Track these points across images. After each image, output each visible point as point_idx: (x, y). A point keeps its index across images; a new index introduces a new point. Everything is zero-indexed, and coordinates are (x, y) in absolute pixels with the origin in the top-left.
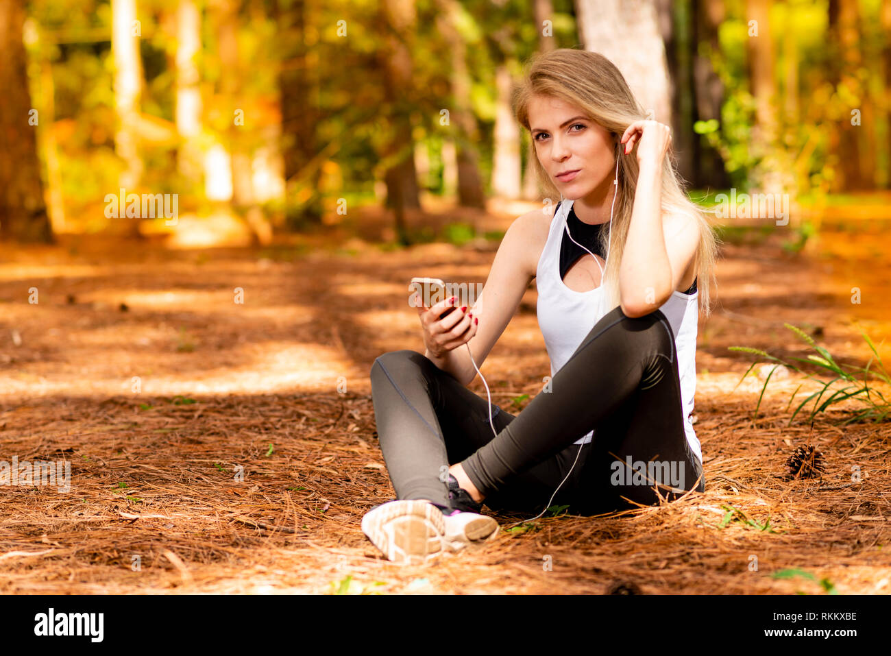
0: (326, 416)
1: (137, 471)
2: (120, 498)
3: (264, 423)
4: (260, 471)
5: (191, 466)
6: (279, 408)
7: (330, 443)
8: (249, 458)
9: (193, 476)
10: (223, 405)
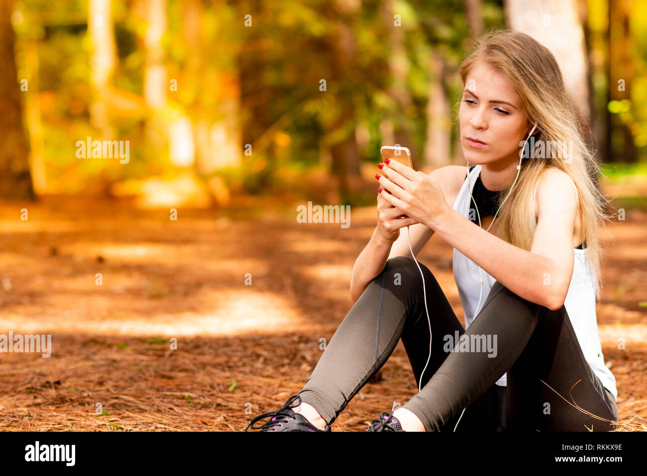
0: (282, 357)
1: (117, 401)
2: (103, 425)
3: (227, 362)
4: (224, 403)
5: (164, 398)
6: (240, 348)
7: (286, 380)
8: (214, 392)
9: (166, 407)
10: (191, 345)
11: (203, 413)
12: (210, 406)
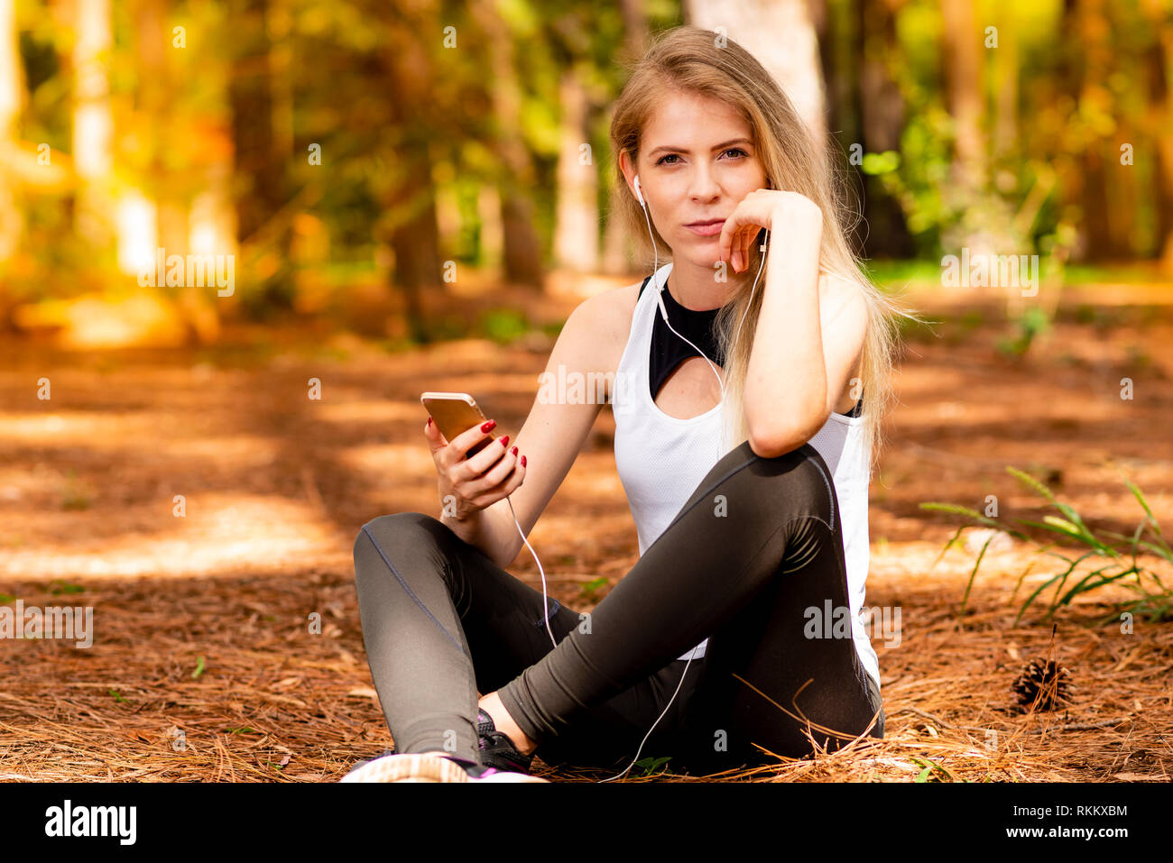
0: (290, 613)
3: (190, 624)
4: (182, 702)
5: (72, 694)
6: (216, 599)
7: (295, 655)
8: (165, 680)
9: (75, 710)
10: (127, 595)
11: (143, 720)
12: (157, 706)
